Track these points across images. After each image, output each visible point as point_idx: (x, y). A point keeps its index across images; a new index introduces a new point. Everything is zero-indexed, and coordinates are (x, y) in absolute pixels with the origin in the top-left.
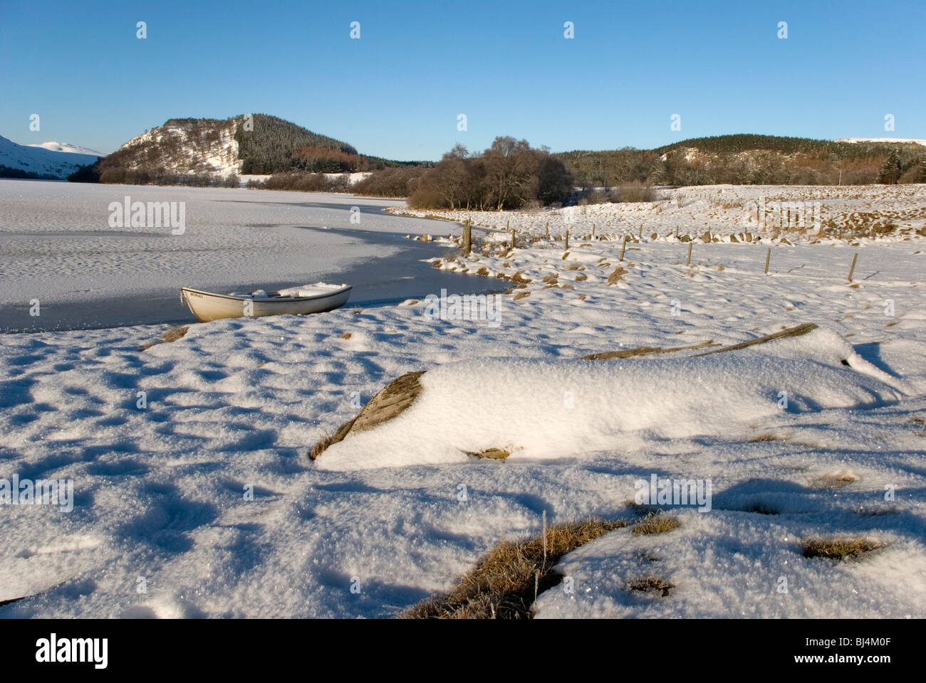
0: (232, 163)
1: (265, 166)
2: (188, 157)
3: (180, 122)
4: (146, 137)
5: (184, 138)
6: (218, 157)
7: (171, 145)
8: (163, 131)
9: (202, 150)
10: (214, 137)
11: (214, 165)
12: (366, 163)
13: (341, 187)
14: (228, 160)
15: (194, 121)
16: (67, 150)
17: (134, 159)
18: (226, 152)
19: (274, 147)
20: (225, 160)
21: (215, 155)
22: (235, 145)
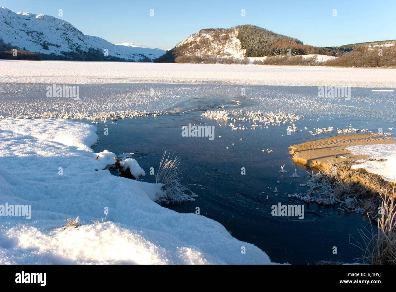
0: (238, 51)
1: (258, 53)
2: (215, 49)
3: (207, 31)
4: (191, 39)
5: (211, 39)
6: (231, 48)
7: (205, 43)
8: (199, 35)
9: (222, 45)
10: (226, 38)
11: (230, 53)
12: (313, 50)
13: (313, 63)
14: (236, 49)
15: (213, 30)
16: (133, 46)
17: (188, 50)
18: (235, 45)
19: (261, 42)
20: (235, 49)
21: (229, 47)
22: (239, 42)
